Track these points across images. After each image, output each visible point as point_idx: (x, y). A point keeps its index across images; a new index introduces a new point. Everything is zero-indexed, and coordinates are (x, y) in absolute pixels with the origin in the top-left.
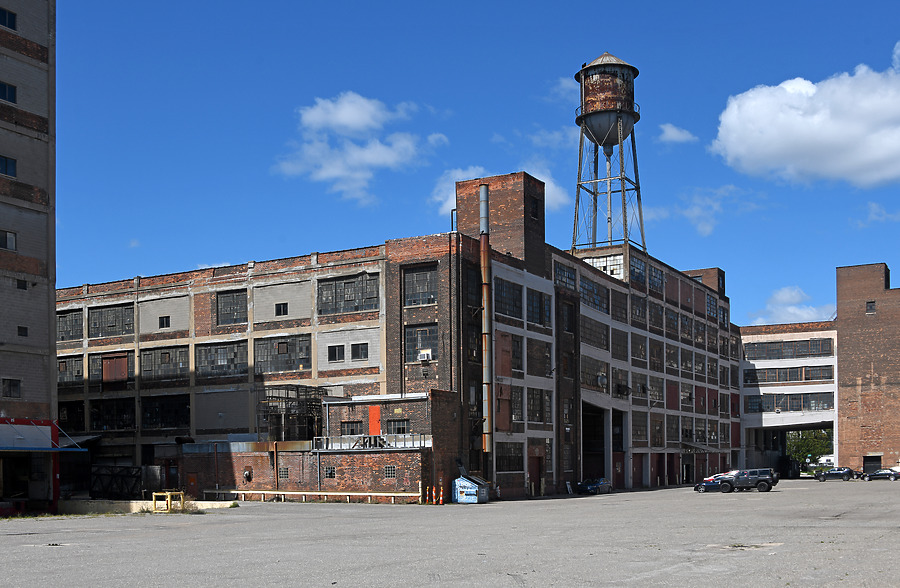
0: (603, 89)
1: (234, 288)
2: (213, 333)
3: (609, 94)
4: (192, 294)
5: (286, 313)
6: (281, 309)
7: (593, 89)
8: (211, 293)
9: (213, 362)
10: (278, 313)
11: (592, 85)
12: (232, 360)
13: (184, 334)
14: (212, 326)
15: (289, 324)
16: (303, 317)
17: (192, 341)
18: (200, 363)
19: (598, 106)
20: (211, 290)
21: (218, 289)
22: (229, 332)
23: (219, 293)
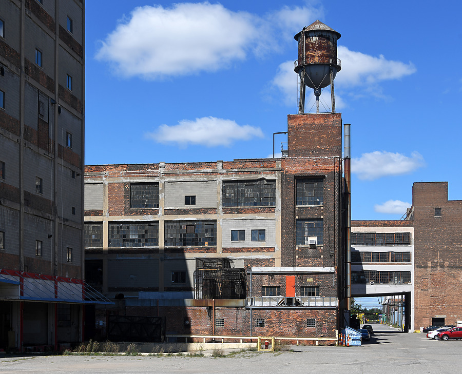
0: (320, 48)
1: (147, 181)
2: (126, 214)
3: (324, 52)
4: (106, 183)
5: (193, 203)
6: (190, 200)
7: (313, 47)
8: (125, 184)
9: (124, 236)
10: (187, 202)
11: (312, 44)
12: (143, 236)
13: (98, 213)
14: (125, 208)
15: (197, 212)
16: (209, 207)
17: (105, 219)
18: (113, 236)
19: (316, 60)
20: (124, 180)
21: (132, 181)
22: (141, 214)
23: (132, 184)
